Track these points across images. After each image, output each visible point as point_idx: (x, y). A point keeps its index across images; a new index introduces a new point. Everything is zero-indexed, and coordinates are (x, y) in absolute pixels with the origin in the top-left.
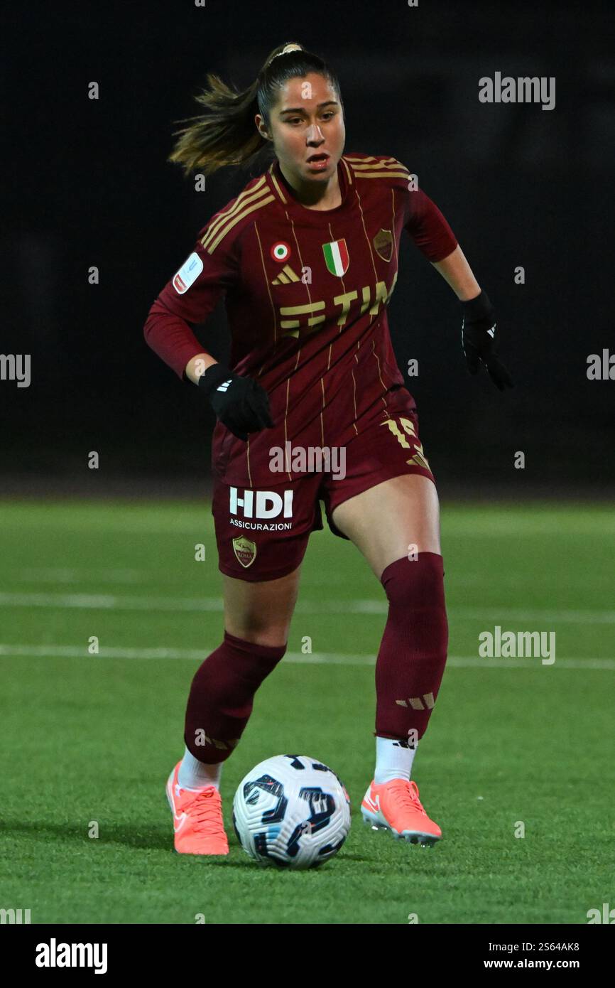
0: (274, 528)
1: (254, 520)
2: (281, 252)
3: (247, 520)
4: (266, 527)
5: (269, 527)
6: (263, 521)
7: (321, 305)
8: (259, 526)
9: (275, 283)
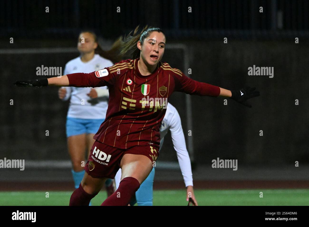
0: (102, 163)
1: (97, 159)
2: (130, 82)
3: (95, 157)
4: (99, 162)
5: (101, 162)
6: (99, 160)
7: (135, 101)
8: (98, 161)
9: (124, 89)
